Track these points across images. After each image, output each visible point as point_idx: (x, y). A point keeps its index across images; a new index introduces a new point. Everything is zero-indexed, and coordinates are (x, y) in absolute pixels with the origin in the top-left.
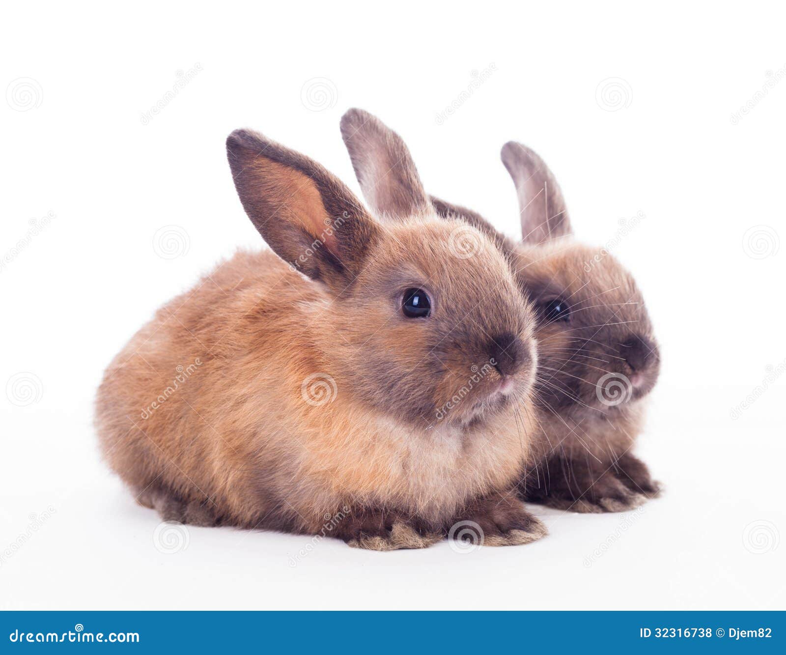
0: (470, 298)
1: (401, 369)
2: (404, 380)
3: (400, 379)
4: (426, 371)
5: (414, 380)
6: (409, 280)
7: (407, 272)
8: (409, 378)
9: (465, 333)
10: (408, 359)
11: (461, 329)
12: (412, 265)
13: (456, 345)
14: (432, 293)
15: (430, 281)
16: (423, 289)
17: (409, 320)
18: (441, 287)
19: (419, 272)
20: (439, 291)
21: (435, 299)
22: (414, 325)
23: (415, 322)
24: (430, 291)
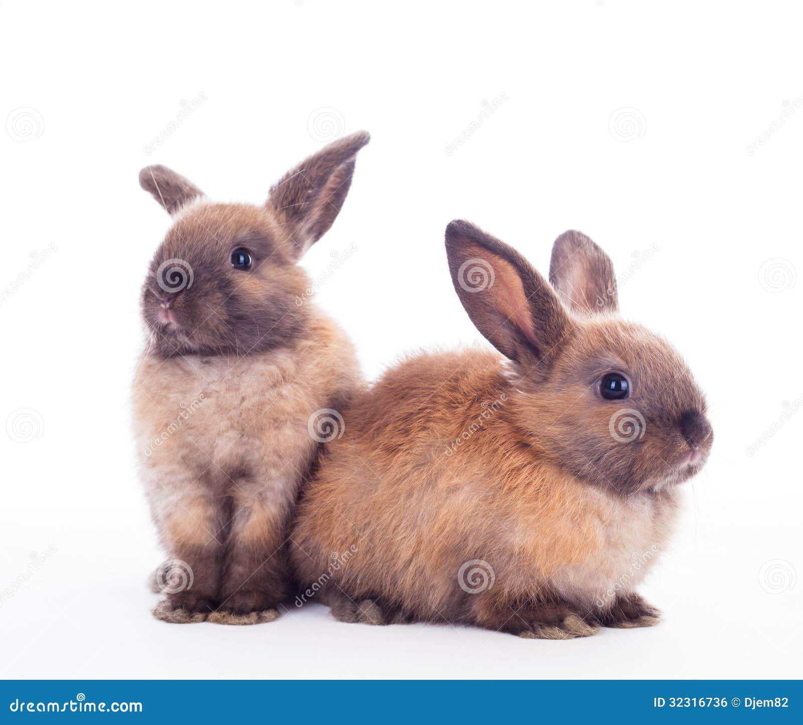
1: (607, 443)
2: (609, 453)
3: (606, 452)
5: (618, 452)
6: (608, 367)
7: (607, 359)
8: (614, 451)
12: (611, 353)
14: (630, 376)
15: (629, 367)
16: (622, 373)
17: (609, 401)
18: (639, 371)
19: (618, 359)
20: (637, 374)
21: (633, 382)
22: (614, 405)
23: (615, 403)
24: (628, 375)
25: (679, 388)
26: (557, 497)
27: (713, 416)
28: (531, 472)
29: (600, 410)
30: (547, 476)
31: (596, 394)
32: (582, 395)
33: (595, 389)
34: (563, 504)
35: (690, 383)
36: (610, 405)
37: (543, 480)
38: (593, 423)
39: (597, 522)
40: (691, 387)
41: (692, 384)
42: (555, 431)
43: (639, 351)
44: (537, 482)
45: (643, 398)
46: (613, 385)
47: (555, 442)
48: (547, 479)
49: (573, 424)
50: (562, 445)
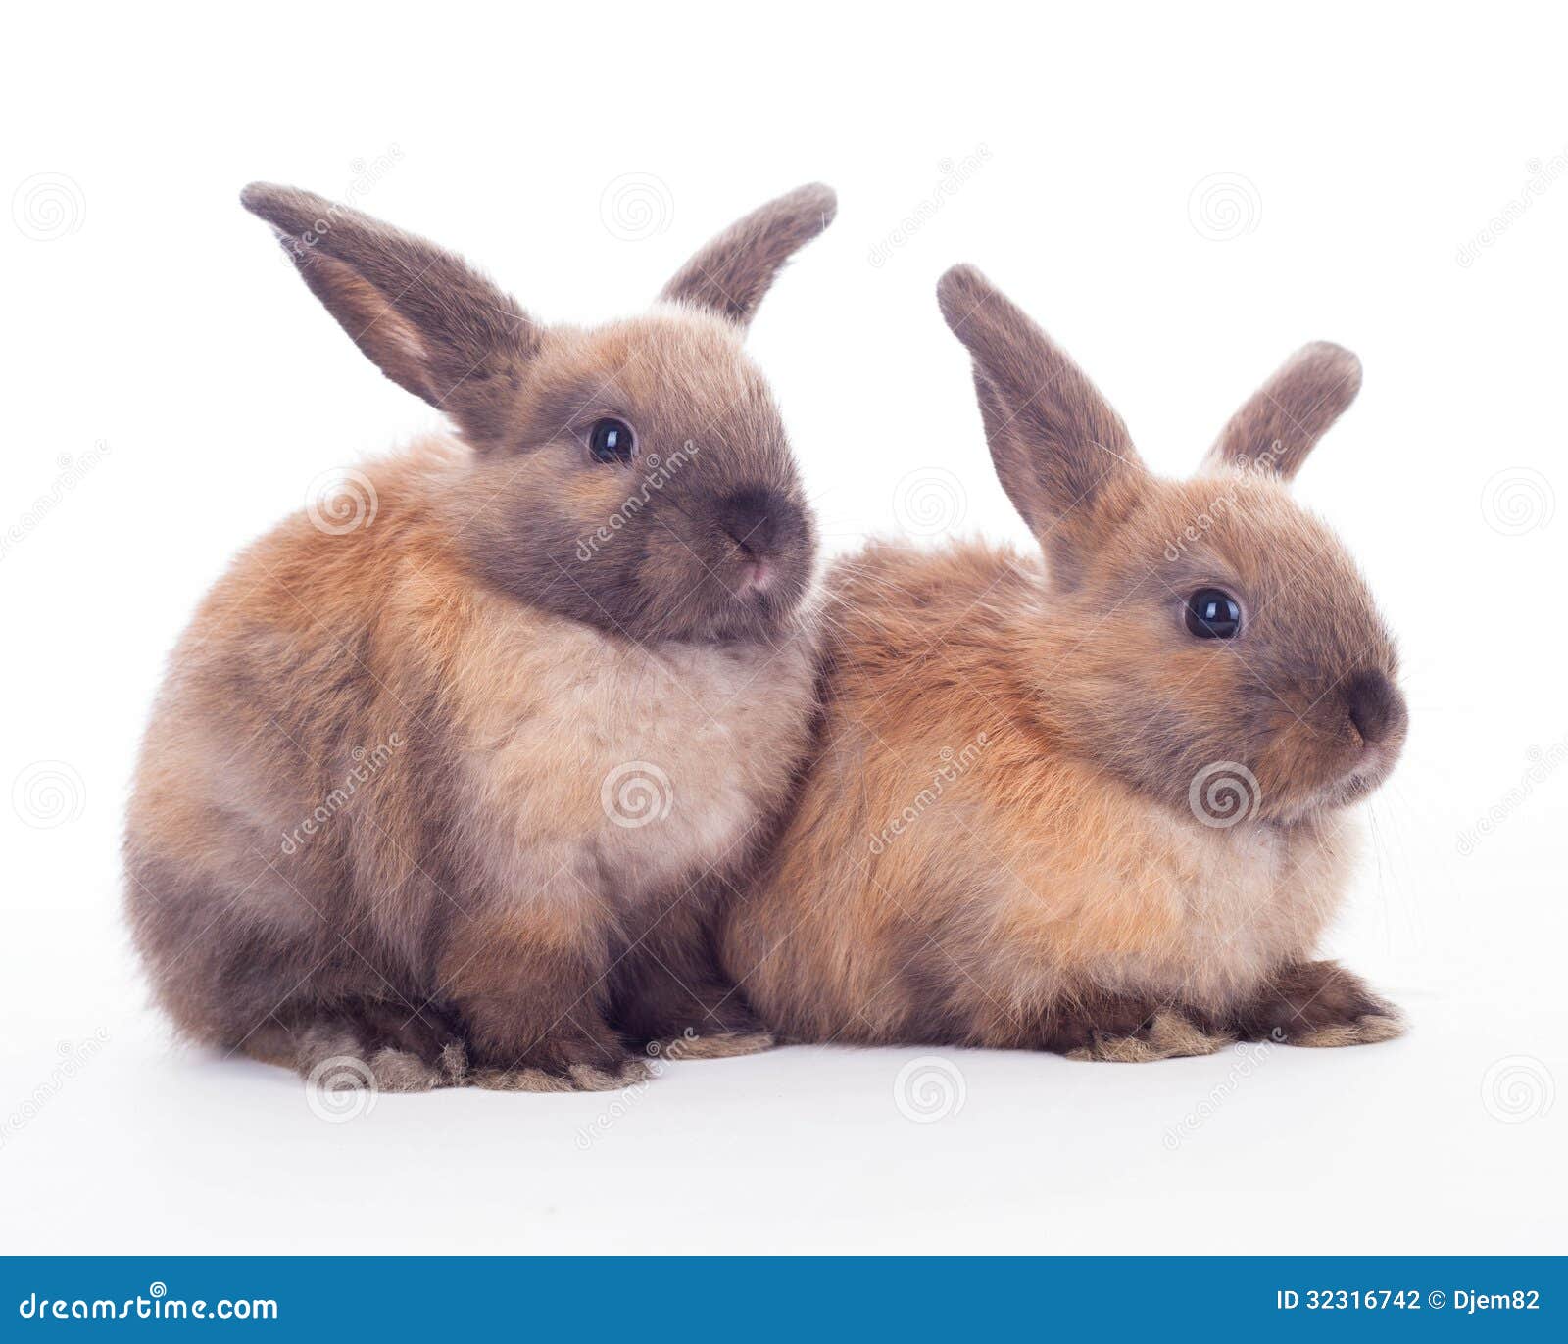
0: (1317, 606)
1: (1189, 724)
2: (1196, 745)
3: (1188, 743)
4: (1238, 729)
5: (1216, 744)
6: (1202, 575)
7: (1200, 559)
8: (1206, 740)
9: (1310, 664)
10: (1203, 710)
11: (1303, 658)
12: (1209, 548)
13: (1292, 685)
14: (1244, 596)
15: (1241, 577)
16: (1228, 591)
17: (1202, 641)
18: (1262, 587)
19: (1222, 561)
20: (1258, 595)
21: (1249, 608)
22: (1211, 650)
23: (1213, 646)
24: (1240, 595)
25: (1344, 624)
26: (1089, 827)
27: (1410, 682)
28: (1043, 775)
29: (1182, 656)
30: (1072, 783)
31: (1177, 624)
32: (1150, 625)
33: (1177, 615)
34: (1103, 840)
35: (1368, 615)
36: (1203, 649)
37: (1065, 792)
38: (1167, 682)
39: (1166, 876)
40: (1370, 623)
41: (1372, 617)
42: (1090, 690)
43: (1265, 546)
44: (1054, 794)
45: (1269, 642)
46: (1212, 610)
47: (1084, 712)
48: (1071, 789)
49: (1126, 680)
50: (1099, 719)
